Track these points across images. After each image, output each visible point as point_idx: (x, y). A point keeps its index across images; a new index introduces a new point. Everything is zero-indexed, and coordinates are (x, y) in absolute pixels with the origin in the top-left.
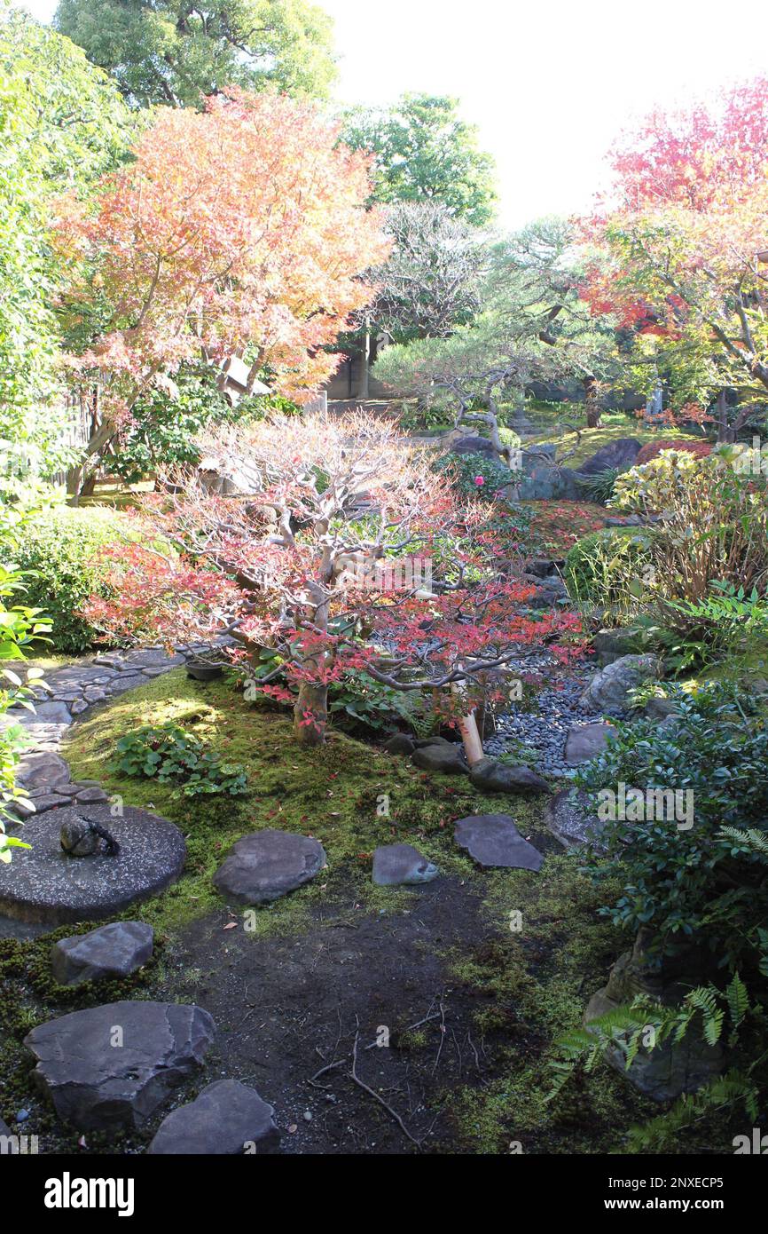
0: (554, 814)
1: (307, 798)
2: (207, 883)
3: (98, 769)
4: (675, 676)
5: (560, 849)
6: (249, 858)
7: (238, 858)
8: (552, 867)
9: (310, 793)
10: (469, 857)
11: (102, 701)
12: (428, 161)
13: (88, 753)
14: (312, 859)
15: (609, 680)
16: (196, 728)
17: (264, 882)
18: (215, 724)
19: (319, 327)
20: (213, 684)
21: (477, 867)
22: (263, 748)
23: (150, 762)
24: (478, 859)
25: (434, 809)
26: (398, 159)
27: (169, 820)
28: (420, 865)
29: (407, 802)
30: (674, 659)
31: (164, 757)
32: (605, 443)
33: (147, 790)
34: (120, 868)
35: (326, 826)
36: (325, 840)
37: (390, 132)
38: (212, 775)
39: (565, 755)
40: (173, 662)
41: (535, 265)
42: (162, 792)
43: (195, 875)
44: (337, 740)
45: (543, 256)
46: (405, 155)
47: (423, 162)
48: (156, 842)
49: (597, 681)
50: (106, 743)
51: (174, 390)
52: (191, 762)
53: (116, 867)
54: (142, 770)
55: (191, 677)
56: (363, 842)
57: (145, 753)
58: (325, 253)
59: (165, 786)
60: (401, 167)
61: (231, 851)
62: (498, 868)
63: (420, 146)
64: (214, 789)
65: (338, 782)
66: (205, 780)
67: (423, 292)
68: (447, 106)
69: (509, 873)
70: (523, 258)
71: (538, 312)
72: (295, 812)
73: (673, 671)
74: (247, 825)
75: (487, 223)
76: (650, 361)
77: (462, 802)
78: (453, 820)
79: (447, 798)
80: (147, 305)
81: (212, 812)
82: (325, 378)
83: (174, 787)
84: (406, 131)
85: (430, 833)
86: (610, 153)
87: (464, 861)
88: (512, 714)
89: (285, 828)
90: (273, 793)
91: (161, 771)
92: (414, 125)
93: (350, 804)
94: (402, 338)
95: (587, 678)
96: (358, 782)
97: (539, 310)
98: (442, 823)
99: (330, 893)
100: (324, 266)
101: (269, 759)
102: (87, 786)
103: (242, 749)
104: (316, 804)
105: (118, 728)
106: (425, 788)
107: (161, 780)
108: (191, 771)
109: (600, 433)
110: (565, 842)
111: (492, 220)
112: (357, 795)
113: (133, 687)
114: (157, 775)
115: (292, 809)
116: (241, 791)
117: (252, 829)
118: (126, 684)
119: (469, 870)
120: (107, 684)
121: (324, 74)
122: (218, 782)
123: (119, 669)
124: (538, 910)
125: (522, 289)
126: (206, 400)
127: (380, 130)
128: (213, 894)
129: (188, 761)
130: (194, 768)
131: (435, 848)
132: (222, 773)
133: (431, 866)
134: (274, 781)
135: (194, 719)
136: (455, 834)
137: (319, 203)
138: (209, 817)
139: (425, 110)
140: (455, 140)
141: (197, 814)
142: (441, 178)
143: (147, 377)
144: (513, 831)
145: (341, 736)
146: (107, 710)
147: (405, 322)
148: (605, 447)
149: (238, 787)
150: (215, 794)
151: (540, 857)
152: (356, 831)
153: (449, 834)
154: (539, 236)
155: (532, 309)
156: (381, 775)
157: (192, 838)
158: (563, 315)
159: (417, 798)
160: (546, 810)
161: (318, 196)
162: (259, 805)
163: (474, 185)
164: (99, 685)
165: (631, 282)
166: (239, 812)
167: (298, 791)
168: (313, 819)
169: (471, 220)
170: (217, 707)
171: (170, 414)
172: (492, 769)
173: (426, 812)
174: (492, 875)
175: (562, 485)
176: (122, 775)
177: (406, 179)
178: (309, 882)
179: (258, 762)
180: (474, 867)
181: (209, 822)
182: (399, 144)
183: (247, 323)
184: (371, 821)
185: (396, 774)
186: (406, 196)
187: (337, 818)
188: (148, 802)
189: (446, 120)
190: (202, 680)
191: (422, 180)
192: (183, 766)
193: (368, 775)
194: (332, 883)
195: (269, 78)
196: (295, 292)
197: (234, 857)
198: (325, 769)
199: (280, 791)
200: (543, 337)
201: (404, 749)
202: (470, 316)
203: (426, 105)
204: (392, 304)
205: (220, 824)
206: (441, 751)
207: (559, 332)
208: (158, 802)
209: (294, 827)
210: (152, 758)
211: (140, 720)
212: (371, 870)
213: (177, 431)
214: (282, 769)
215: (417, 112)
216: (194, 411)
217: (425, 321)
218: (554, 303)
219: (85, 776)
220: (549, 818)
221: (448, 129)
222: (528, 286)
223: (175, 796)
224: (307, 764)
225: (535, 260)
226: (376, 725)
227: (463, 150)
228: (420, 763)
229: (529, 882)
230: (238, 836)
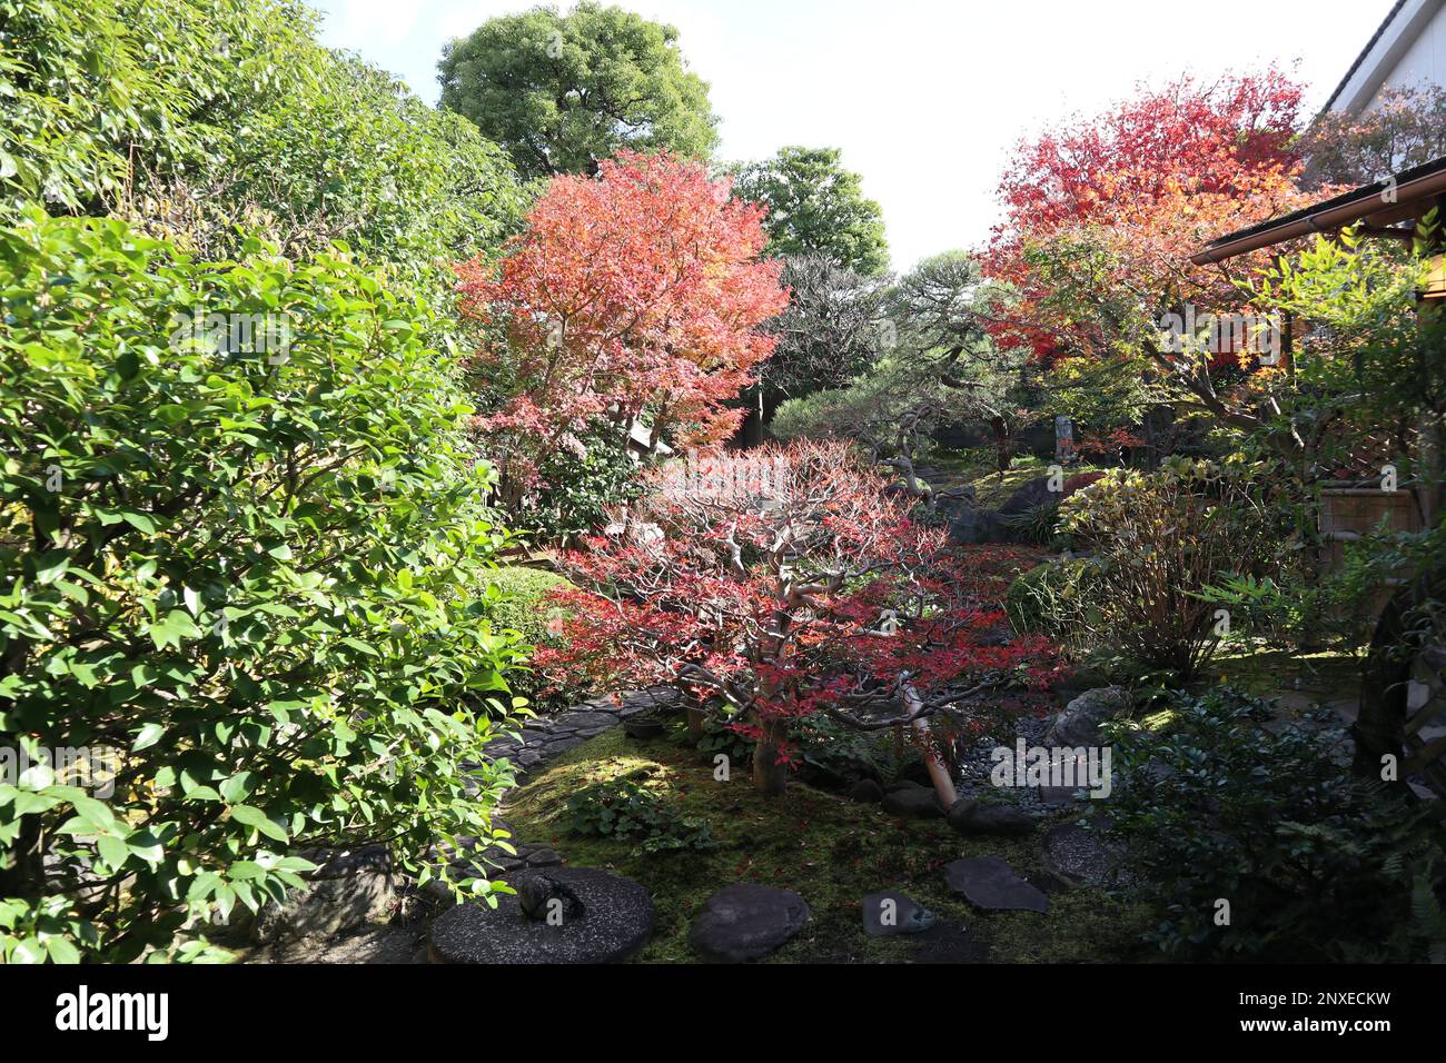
0: (1049, 852)
1: (779, 849)
2: (681, 944)
3: (547, 831)
4: (1146, 708)
5: (1063, 889)
6: (728, 914)
7: (714, 914)
8: (1059, 908)
9: (782, 844)
10: (966, 901)
11: (537, 764)
12: (811, 214)
13: (534, 815)
14: (795, 912)
15: (1076, 716)
16: (647, 784)
17: (747, 937)
18: (665, 779)
19: (721, 381)
20: (654, 741)
21: (977, 911)
22: (722, 800)
23: (606, 820)
24: (976, 902)
25: (917, 854)
26: (780, 215)
27: (632, 879)
28: (915, 911)
29: (887, 849)
30: (1143, 690)
31: (619, 813)
32: (1020, 485)
33: (604, 850)
34: (588, 930)
35: (804, 879)
36: (805, 892)
37: (770, 189)
38: (674, 830)
39: (1041, 797)
40: (608, 722)
41: (931, 308)
42: (620, 851)
43: (667, 935)
44: (800, 790)
45: (939, 298)
46: (788, 210)
47: (806, 215)
48: (623, 902)
49: (1062, 718)
50: (552, 804)
51: (580, 449)
52: (649, 817)
53: (583, 928)
54: (597, 829)
55: (629, 735)
56: (846, 892)
57: (598, 811)
58: (724, 305)
59: (623, 843)
60: (785, 222)
61: (706, 908)
62: (1001, 911)
63: (802, 200)
64: (677, 844)
65: (808, 831)
66: (667, 835)
67: (817, 344)
68: (826, 160)
69: (1013, 916)
70: (918, 302)
71: (937, 356)
72: (766, 865)
73: (1144, 702)
74: (716, 880)
75: (876, 272)
76: (1077, 383)
77: (945, 847)
78: (940, 864)
79: (928, 843)
80: (552, 364)
81: (678, 868)
82: (729, 434)
83: (632, 846)
84: (786, 187)
85: (917, 879)
86: (1002, 186)
87: (961, 906)
88: (974, 759)
89: (758, 882)
90: (740, 847)
91: (617, 828)
92: (794, 180)
93: (825, 853)
94: (799, 393)
95: (1047, 718)
96: (829, 830)
97: (938, 353)
98: (929, 868)
99: (820, 947)
100: (725, 318)
101: (731, 811)
102: (537, 849)
103: (699, 803)
104: (789, 856)
105: (562, 789)
106: (903, 832)
107: (619, 837)
108: (649, 827)
109: (1013, 475)
110: (1067, 880)
111: (881, 268)
112: (832, 843)
113: (569, 748)
114: (614, 832)
115: (764, 862)
116: (707, 845)
117: (723, 885)
118: (561, 746)
119: (968, 915)
120: (541, 748)
121: (702, 137)
122: (681, 837)
123: (550, 732)
124: (1054, 954)
125: (920, 333)
126: (611, 460)
127: (759, 188)
128: (690, 955)
129: (645, 816)
130: (654, 823)
131: (926, 894)
132: (684, 827)
133: (927, 912)
134: (739, 833)
135: (641, 776)
136: (947, 878)
137: (718, 256)
138: (675, 874)
139: (805, 165)
140: (836, 192)
141: (662, 871)
142: (826, 229)
143: (555, 437)
144: (1009, 872)
145: (803, 786)
146: (546, 773)
147: (799, 376)
148: (1021, 489)
149: (704, 841)
150: (678, 850)
151: (1044, 897)
152: (837, 880)
153: (940, 879)
154: (934, 278)
155: (931, 352)
156: (854, 822)
157: (659, 897)
158: (964, 356)
159: (897, 844)
160: (1038, 850)
161: (714, 249)
162: (726, 860)
163: (859, 235)
164: (533, 748)
165: (1055, 302)
166: (707, 867)
167: (768, 842)
168: (787, 872)
169: (859, 269)
170: (662, 763)
171: (576, 475)
172: (973, 809)
173: (909, 856)
174: (995, 920)
175: (985, 528)
176: (574, 835)
177: (790, 235)
178: (795, 936)
179: (720, 815)
180: (973, 912)
181: (675, 880)
182: (781, 200)
183: (653, 377)
184: (852, 870)
185: (869, 820)
186: (791, 249)
187: (813, 869)
188: (607, 862)
189: (826, 173)
190: (642, 738)
191: (805, 233)
192: (642, 822)
193: (839, 823)
194: (820, 936)
195: (649, 145)
196: (697, 347)
197: (710, 914)
198: (793, 818)
199: (747, 844)
200: (946, 381)
201: (872, 796)
202: (866, 367)
203: (805, 160)
204: (785, 359)
205: (688, 881)
206: (912, 795)
207: (962, 374)
208: (617, 861)
209: (768, 881)
210: (606, 815)
211: (584, 780)
212: (861, 920)
213: (584, 493)
214: (747, 820)
215: (796, 168)
216: (600, 472)
217: (819, 373)
218: (953, 345)
219: (533, 838)
220: (1044, 857)
221: (829, 182)
222: (926, 329)
223: (636, 853)
224: (774, 814)
225: (931, 303)
226: (838, 773)
227: (846, 201)
228: (892, 809)
229: (1036, 924)
230: (708, 893)
